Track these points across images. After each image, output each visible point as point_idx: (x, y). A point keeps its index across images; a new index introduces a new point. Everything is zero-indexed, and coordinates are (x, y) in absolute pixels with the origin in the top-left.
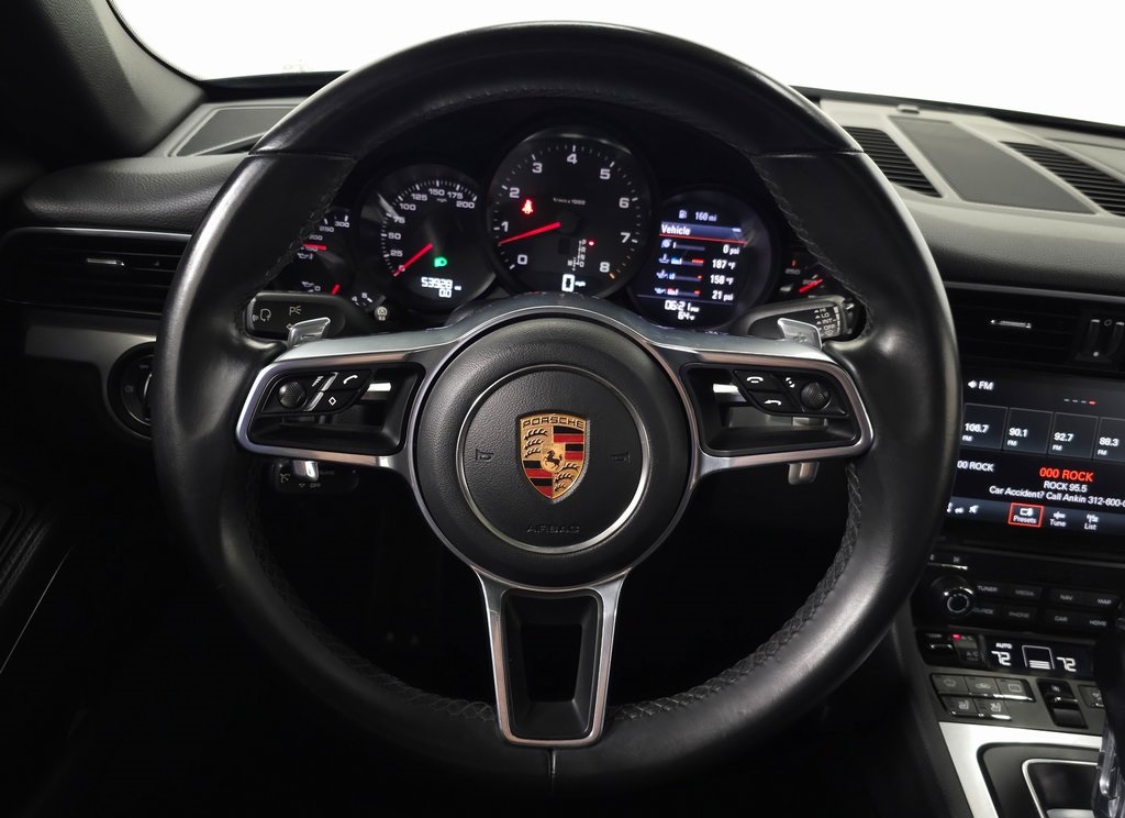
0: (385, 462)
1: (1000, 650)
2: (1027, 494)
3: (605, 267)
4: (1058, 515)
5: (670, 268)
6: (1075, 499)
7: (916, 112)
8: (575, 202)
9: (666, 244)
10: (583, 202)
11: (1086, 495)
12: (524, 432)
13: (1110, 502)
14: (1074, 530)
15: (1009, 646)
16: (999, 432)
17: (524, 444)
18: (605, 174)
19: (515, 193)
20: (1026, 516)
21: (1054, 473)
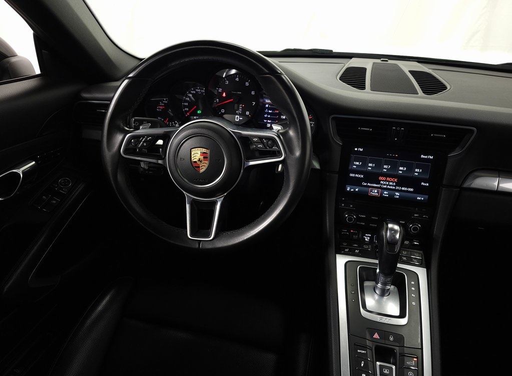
0: (160, 162)
1: (366, 236)
2: (375, 185)
3: (248, 113)
4: (385, 193)
5: (268, 114)
6: (391, 187)
7: (387, 61)
8: (238, 93)
9: (267, 106)
10: (241, 93)
11: (395, 186)
12: (192, 153)
13: (403, 189)
14: (391, 198)
15: (370, 235)
16: (365, 164)
17: (192, 156)
18: (247, 84)
19: (220, 90)
20: (375, 193)
21: (384, 178)
